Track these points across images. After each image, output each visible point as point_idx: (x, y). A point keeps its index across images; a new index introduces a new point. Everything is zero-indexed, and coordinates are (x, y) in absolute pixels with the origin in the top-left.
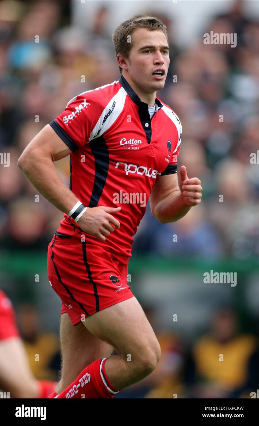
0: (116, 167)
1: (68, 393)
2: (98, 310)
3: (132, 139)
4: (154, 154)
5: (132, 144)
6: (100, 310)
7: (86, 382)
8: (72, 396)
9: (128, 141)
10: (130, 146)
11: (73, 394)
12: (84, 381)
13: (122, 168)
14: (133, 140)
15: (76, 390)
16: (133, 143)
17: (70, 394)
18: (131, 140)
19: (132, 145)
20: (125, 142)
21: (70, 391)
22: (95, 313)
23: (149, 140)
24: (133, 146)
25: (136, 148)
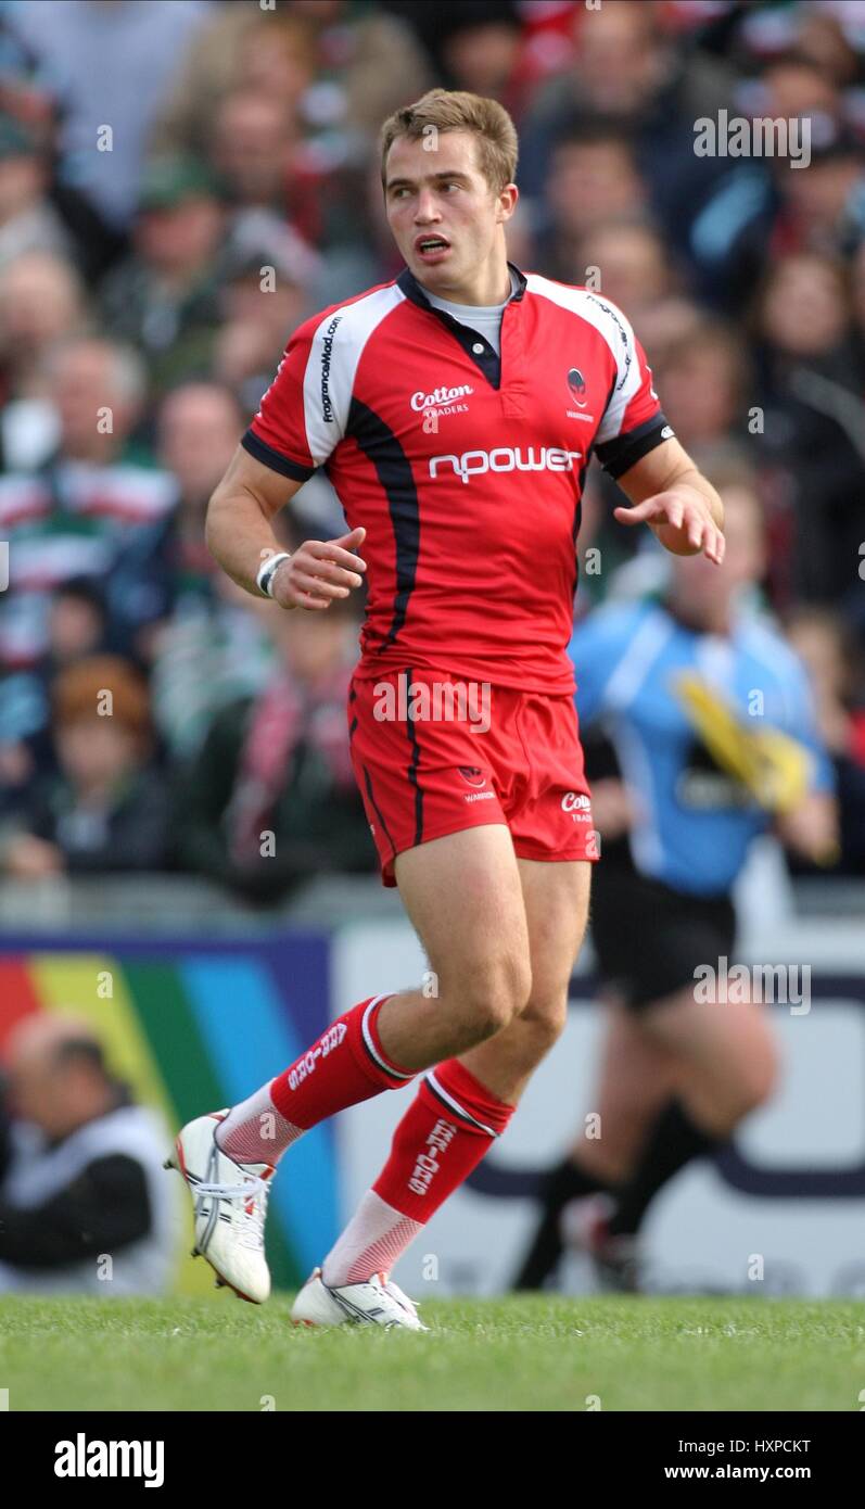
0: (433, 475)
1: (294, 1072)
2: (418, 841)
3: (440, 389)
4: (523, 409)
5: (444, 401)
6: (423, 839)
7: (334, 1044)
8: (301, 1078)
9: (432, 397)
10: (442, 408)
11: (304, 1074)
12: (330, 1041)
13: (445, 469)
14: (444, 390)
15: (310, 1064)
16: (446, 398)
17: (299, 1074)
18: (437, 392)
19: (445, 404)
20: (423, 401)
21: (299, 1068)
22: (410, 847)
23: (495, 381)
24: (450, 406)
25: (460, 408)
